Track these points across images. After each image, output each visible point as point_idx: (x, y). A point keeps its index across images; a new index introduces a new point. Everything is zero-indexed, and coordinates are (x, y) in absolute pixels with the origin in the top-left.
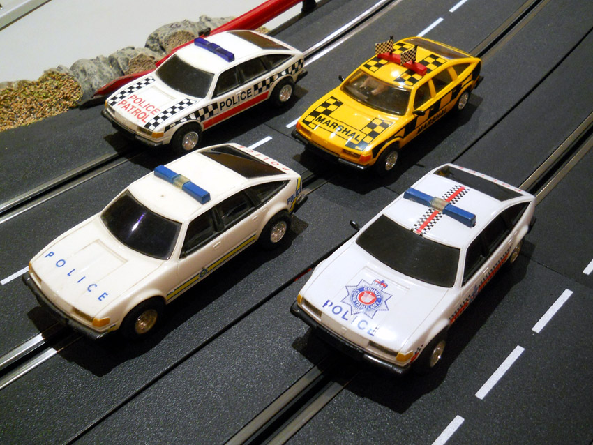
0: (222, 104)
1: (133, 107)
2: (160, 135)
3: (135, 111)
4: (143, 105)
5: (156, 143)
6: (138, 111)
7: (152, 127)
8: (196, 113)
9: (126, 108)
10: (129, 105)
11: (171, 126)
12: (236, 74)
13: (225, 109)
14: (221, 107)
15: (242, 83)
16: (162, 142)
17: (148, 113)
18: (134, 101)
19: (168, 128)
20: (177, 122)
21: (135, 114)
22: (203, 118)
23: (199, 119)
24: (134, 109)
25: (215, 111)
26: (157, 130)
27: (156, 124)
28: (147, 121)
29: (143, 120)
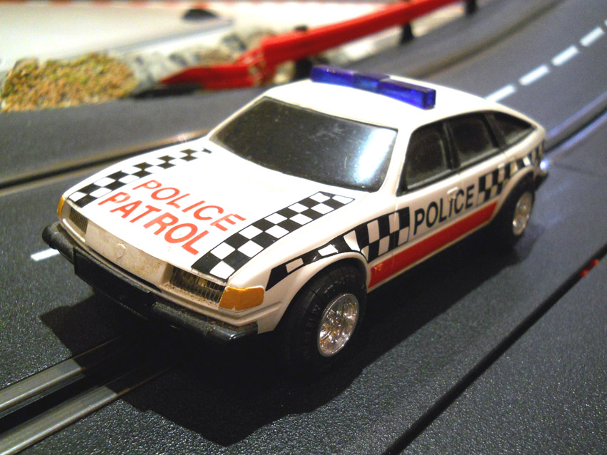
0: (420, 217)
1: (151, 209)
2: (251, 298)
3: (159, 220)
4: (184, 203)
5: (235, 328)
6: (168, 220)
7: (221, 270)
8: (361, 231)
9: (127, 213)
10: (137, 204)
11: (289, 268)
12: (441, 143)
13: (425, 233)
14: (418, 223)
15: (456, 168)
16: (254, 324)
17: (202, 226)
18: (154, 196)
19: (279, 273)
20: (308, 257)
21: (157, 227)
22: (374, 252)
23: (365, 251)
24: (153, 215)
25: (404, 234)
26: (241, 279)
27: (237, 261)
28: (202, 248)
29: (188, 247)
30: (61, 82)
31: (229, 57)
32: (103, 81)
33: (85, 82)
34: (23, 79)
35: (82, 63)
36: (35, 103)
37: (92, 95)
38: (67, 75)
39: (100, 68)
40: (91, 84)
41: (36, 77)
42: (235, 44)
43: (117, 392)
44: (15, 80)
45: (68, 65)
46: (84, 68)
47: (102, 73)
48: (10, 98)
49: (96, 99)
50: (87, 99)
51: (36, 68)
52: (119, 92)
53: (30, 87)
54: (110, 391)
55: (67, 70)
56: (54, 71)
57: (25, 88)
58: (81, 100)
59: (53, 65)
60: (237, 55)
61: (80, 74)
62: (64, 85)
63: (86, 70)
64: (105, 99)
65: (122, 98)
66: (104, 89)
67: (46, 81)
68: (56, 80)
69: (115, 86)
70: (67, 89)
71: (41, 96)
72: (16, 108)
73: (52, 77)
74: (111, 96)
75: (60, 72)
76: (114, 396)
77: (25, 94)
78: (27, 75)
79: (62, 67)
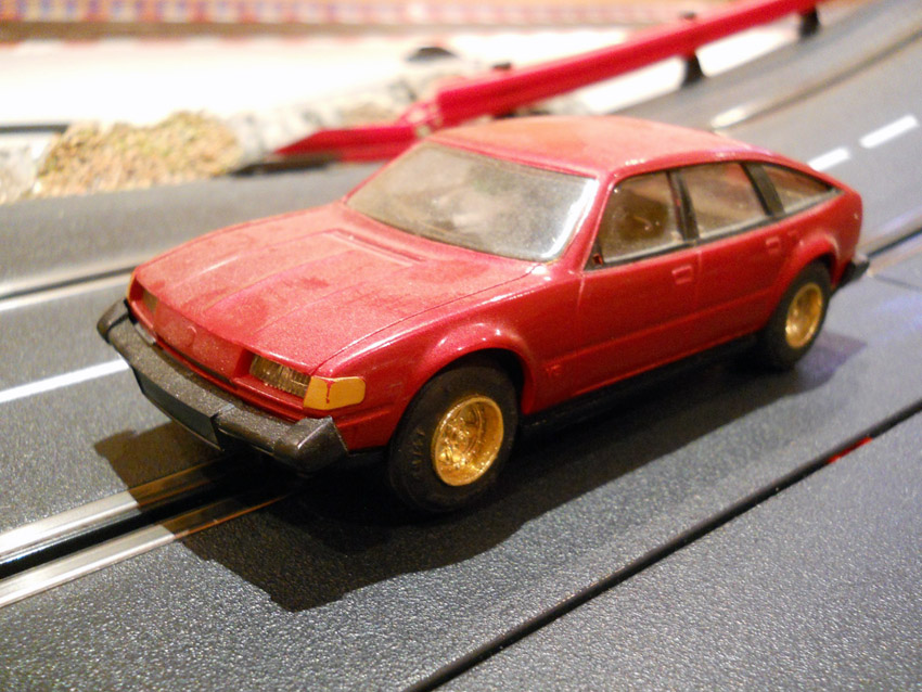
30: (130, 154)
31: (389, 112)
32: (193, 151)
33: (166, 154)
34: (74, 151)
35: (165, 125)
36: (88, 184)
37: (173, 172)
38: (140, 144)
39: (190, 132)
40: (174, 156)
41: (94, 147)
42: (402, 94)
43: (174, 533)
44: (61, 152)
45: (145, 130)
46: (166, 133)
47: (192, 140)
48: (50, 177)
49: (178, 179)
50: (165, 179)
51: (95, 132)
52: (214, 167)
53: (83, 161)
54: (167, 531)
55: (142, 136)
56: (123, 138)
57: (75, 162)
58: (155, 180)
59: (121, 130)
60: (399, 109)
61: (161, 143)
62: (134, 159)
63: (170, 136)
64: (191, 177)
65: (216, 176)
66: (192, 164)
67: (108, 152)
68: (123, 151)
69: (208, 159)
70: (138, 164)
71: (98, 174)
72: (56, 191)
73: (118, 146)
74: (200, 173)
75: (131, 139)
76: (171, 537)
77: (74, 171)
78: (79, 145)
79: (135, 131)
